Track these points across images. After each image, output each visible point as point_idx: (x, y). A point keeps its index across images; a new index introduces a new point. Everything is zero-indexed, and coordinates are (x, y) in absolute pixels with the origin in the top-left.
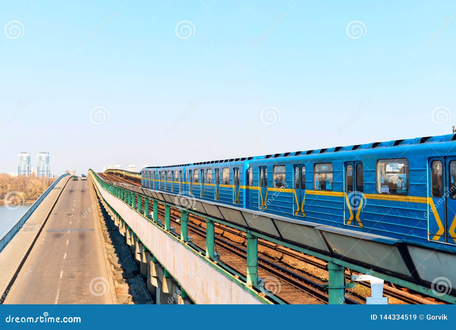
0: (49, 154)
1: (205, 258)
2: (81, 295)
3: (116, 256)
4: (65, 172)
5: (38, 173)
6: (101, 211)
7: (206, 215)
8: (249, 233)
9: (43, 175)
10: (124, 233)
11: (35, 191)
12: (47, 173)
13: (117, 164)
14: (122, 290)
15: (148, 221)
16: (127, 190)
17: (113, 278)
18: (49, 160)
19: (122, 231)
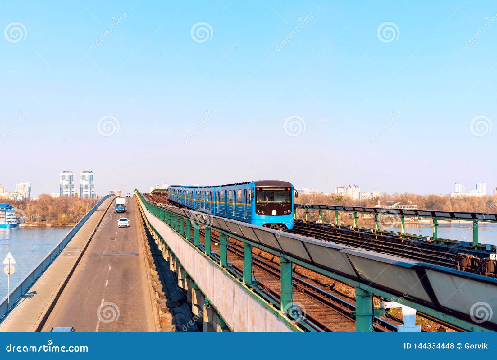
0: (92, 173)
1: (242, 284)
2: (123, 324)
3: (160, 283)
4: (110, 192)
5: (81, 194)
6: (146, 234)
7: (244, 238)
8: (283, 256)
9: (86, 196)
10: (167, 258)
11: (78, 213)
12: (91, 194)
13: (166, 183)
14: (166, 320)
15: (190, 245)
16: (170, 212)
17: (157, 307)
18: (92, 179)
19: (166, 256)
